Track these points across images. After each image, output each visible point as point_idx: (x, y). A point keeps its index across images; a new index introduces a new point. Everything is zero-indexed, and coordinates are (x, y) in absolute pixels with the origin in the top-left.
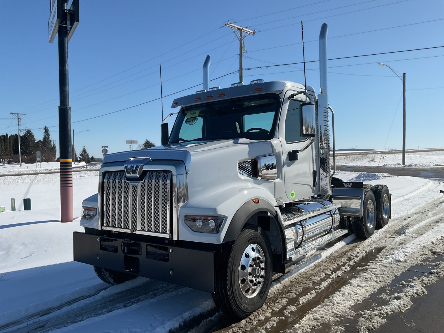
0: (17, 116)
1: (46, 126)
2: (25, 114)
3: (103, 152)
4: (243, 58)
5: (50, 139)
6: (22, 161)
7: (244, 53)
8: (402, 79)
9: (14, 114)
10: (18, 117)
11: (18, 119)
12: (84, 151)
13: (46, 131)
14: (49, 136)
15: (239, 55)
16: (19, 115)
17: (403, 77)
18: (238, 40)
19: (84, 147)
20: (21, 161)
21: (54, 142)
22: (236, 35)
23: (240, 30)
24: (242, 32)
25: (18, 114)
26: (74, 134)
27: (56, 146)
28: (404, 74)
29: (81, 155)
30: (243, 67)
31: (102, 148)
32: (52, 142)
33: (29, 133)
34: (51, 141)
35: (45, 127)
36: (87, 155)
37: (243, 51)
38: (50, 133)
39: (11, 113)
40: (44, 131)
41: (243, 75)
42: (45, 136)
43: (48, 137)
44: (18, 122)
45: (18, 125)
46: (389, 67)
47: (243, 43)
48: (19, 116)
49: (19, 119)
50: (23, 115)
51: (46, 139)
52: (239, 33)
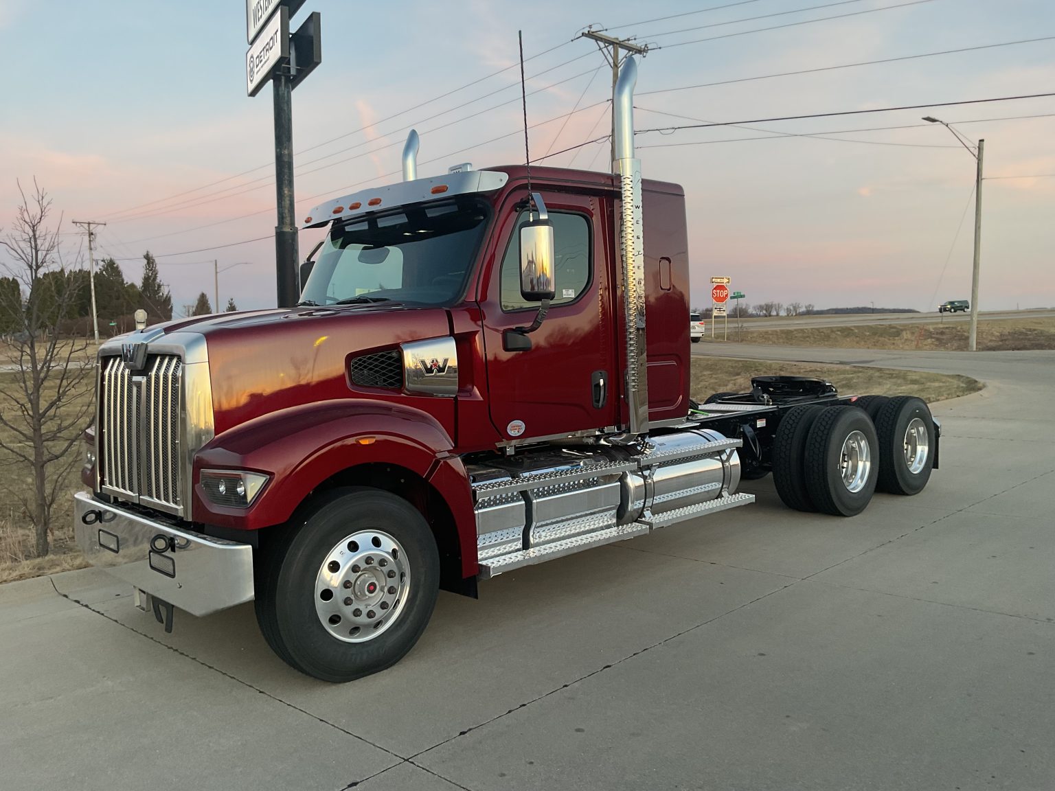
0: (87, 228)
1: (148, 252)
2: (105, 224)
5: (158, 281)
6: (101, 333)
8: (976, 154)
9: (80, 223)
10: (89, 231)
11: (91, 234)
13: (148, 263)
14: (157, 274)
15: (611, 101)
16: (92, 226)
17: (977, 149)
19: (232, 299)
20: (96, 332)
21: (168, 288)
22: (605, 57)
23: (613, 45)
25: (89, 224)
27: (170, 297)
28: (981, 141)
32: (163, 289)
33: (111, 266)
34: (159, 286)
35: (147, 254)
38: (158, 268)
39: (74, 222)
40: (145, 261)
42: (147, 274)
43: (153, 276)
44: (90, 241)
45: (91, 249)
46: (947, 126)
48: (91, 228)
49: (93, 236)
50: (100, 226)
51: (150, 281)
52: (612, 52)
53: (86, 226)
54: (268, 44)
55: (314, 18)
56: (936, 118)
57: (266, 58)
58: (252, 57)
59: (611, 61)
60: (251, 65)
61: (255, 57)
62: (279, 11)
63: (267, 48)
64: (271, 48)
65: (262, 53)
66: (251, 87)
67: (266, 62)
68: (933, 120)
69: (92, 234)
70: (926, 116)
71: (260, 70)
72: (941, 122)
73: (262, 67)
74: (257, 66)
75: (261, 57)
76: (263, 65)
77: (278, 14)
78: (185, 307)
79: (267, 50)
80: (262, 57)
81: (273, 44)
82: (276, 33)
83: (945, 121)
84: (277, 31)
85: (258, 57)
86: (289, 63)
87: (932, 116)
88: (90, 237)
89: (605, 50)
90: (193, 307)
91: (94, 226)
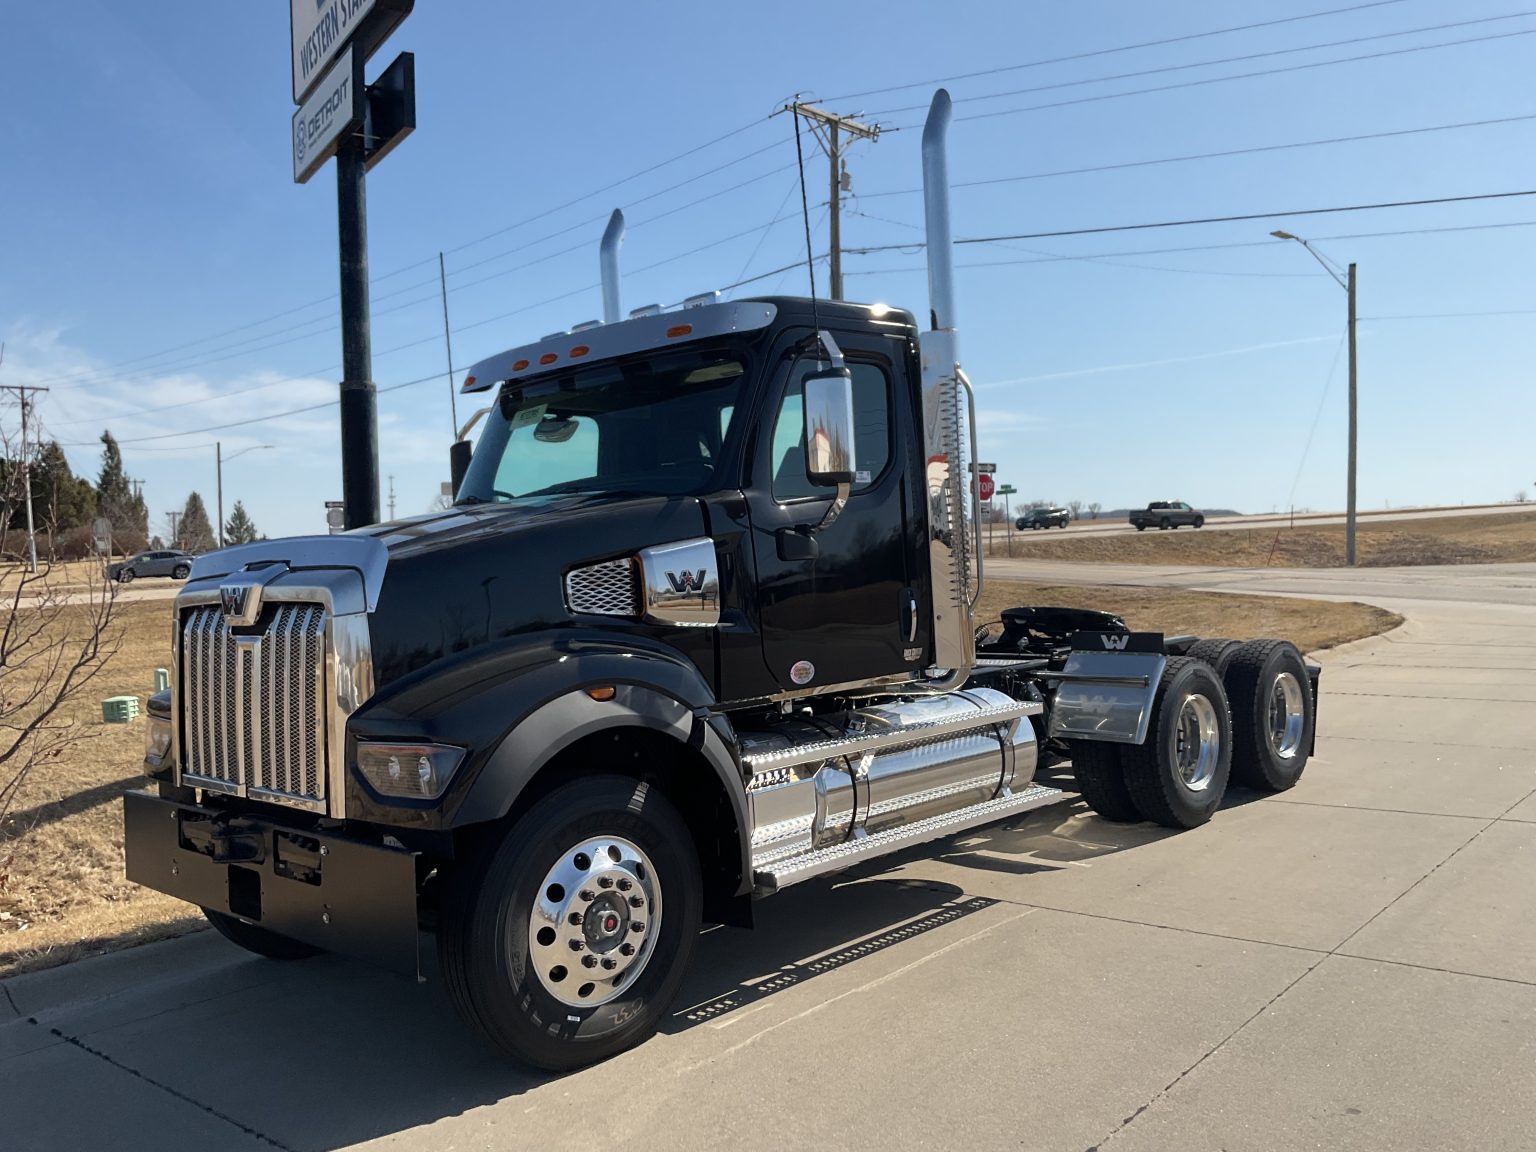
0: (20, 396)
1: (107, 432)
2: (47, 390)
3: (329, 521)
4: (842, 215)
5: (122, 474)
6: (39, 554)
7: (845, 199)
8: (1346, 283)
9: (8, 388)
10: (23, 399)
11: (24, 405)
12: (240, 516)
13: (110, 449)
14: (120, 464)
15: (827, 206)
16: (27, 393)
17: (1347, 277)
18: (825, 155)
19: (239, 502)
20: (34, 553)
21: (138, 485)
22: (820, 141)
23: (831, 124)
24: (839, 131)
25: (22, 388)
26: (222, 459)
27: (143, 500)
28: (1353, 266)
29: (230, 531)
30: (843, 245)
31: (327, 506)
32: (131, 487)
33: (53, 453)
34: (126, 483)
35: (107, 436)
36: (251, 530)
37: (842, 194)
38: (123, 456)
40: (104, 447)
41: (843, 269)
42: (107, 465)
43: (116, 468)
44: (24, 415)
45: (24, 426)
46: (1305, 244)
47: (843, 168)
48: (26, 396)
49: (28, 408)
50: (39, 392)
51: (112, 476)
52: (829, 133)
53: (18, 392)
54: (329, 101)
55: (405, 61)
56: (1290, 233)
57: (326, 123)
58: (302, 122)
59: (828, 147)
60: (301, 135)
61: (307, 124)
62: (351, 49)
63: (330, 107)
64: (335, 108)
65: (320, 115)
66: (301, 168)
67: (325, 129)
68: (1286, 236)
69: (27, 404)
70: (1275, 230)
71: (315, 141)
72: (1297, 239)
73: (319, 136)
74: (311, 135)
75: (317, 121)
76: (322, 133)
77: (349, 53)
78: (167, 514)
79: (329, 111)
80: (320, 122)
81: (340, 99)
82: (344, 84)
83: (1302, 237)
84: (347, 80)
85: (311, 122)
86: (361, 131)
87: (1285, 230)
88: (23, 408)
89: (819, 131)
90: (180, 514)
91: (31, 391)
